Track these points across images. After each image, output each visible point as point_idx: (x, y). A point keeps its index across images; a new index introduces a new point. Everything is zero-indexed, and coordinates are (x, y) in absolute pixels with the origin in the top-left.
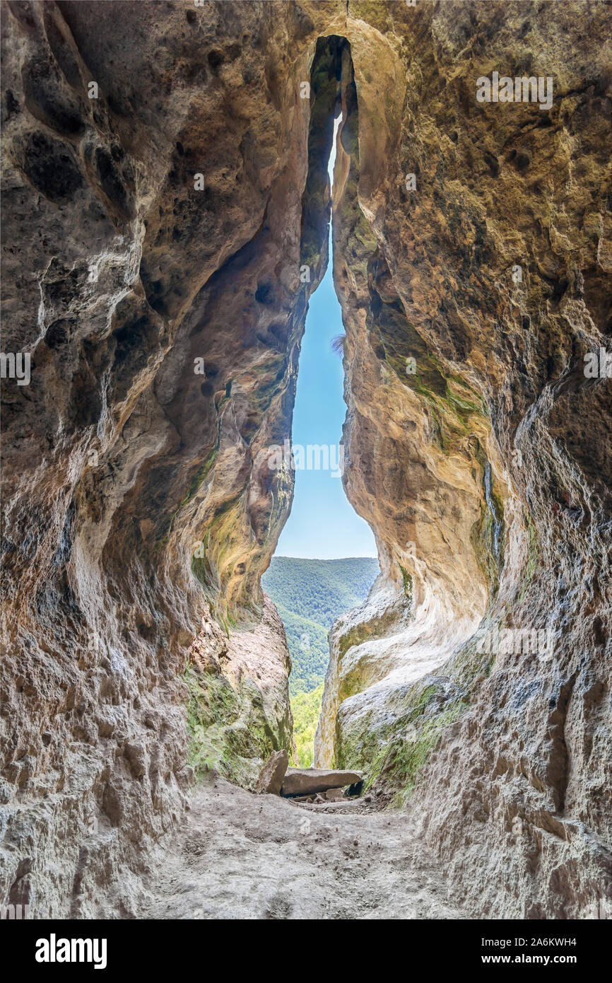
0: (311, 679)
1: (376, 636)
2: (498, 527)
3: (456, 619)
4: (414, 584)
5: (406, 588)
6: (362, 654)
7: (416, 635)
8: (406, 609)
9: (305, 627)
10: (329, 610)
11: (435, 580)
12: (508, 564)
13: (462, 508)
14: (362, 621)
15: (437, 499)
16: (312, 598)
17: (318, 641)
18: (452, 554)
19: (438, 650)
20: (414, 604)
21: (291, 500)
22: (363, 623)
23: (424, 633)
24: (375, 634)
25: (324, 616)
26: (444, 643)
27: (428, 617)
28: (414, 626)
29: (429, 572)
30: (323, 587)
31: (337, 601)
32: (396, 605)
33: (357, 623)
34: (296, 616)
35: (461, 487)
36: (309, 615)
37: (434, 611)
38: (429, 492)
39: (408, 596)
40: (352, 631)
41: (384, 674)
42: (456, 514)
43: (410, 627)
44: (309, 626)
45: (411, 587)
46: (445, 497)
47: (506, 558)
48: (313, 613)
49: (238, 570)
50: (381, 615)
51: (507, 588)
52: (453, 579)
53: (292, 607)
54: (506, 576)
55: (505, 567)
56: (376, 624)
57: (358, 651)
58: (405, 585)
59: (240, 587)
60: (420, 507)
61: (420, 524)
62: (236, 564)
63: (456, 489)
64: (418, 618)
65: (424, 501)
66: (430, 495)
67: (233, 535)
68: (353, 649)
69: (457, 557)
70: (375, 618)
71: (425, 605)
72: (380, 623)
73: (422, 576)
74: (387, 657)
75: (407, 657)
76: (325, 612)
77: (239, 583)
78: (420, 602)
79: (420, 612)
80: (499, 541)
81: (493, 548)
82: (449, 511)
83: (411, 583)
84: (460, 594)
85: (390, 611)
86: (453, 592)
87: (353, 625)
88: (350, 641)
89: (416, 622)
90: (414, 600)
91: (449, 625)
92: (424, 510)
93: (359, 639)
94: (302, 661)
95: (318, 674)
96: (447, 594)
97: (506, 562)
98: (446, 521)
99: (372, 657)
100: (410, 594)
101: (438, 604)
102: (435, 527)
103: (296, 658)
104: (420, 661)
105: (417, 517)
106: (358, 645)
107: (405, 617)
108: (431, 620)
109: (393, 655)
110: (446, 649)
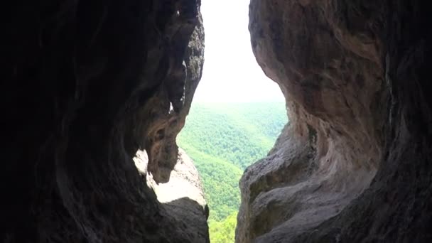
0: (222, 210)
1: (283, 184)
2: (393, 103)
3: (355, 169)
4: (318, 137)
5: (312, 141)
6: (270, 199)
7: (319, 183)
8: (311, 160)
9: (215, 165)
10: (237, 149)
11: (338, 137)
12: (398, 138)
13: (366, 75)
14: (270, 171)
15: (342, 67)
16: (221, 139)
17: (227, 177)
18: (353, 116)
19: (337, 196)
20: (318, 155)
21: (202, 66)
22: (271, 172)
23: (326, 182)
24: (282, 182)
25: (233, 155)
26: (343, 190)
27: (330, 167)
28: (317, 174)
29: (332, 131)
30: (231, 128)
31: (245, 141)
32: (302, 156)
33: (266, 173)
34: (206, 156)
35: (365, 57)
36: (219, 154)
37: (336, 162)
38: (336, 61)
39: (312, 148)
40: (261, 179)
41: (290, 216)
42: (360, 80)
43: (314, 176)
44: (218, 164)
45: (316, 140)
46: (350, 64)
47: (397, 132)
48: (222, 152)
49: (158, 135)
50: (287, 165)
51: (395, 159)
52: (353, 138)
53: (202, 148)
54: (395, 147)
55: (395, 140)
56: (283, 173)
57: (267, 197)
58: (311, 138)
59: (160, 150)
60: (326, 74)
61: (325, 90)
62: (156, 132)
63: (361, 58)
64: (321, 168)
65: (330, 68)
66: (337, 63)
67: (154, 110)
68: (262, 195)
69: (359, 119)
70: (282, 168)
71: (328, 156)
72: (287, 173)
73: (326, 133)
74: (292, 202)
75: (309, 202)
76: (234, 151)
77: (159, 147)
78: (324, 153)
79: (323, 162)
80: (393, 116)
81: (387, 120)
82: (353, 78)
83: (316, 137)
84: (359, 149)
85: (296, 161)
86: (353, 148)
87: (262, 174)
88: (260, 188)
89: (319, 170)
90: (318, 151)
91: (348, 175)
92: (330, 77)
93: (267, 187)
94: (213, 195)
95: (229, 205)
96: (348, 149)
97: (396, 137)
98: (350, 87)
99: (279, 202)
100: (314, 146)
101: (340, 156)
102: (340, 93)
103: (207, 193)
104: (320, 205)
105: (323, 84)
106: (267, 191)
107: (310, 167)
108: (333, 170)
109: (297, 201)
110: (344, 195)
